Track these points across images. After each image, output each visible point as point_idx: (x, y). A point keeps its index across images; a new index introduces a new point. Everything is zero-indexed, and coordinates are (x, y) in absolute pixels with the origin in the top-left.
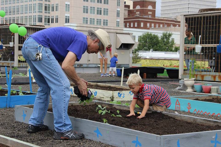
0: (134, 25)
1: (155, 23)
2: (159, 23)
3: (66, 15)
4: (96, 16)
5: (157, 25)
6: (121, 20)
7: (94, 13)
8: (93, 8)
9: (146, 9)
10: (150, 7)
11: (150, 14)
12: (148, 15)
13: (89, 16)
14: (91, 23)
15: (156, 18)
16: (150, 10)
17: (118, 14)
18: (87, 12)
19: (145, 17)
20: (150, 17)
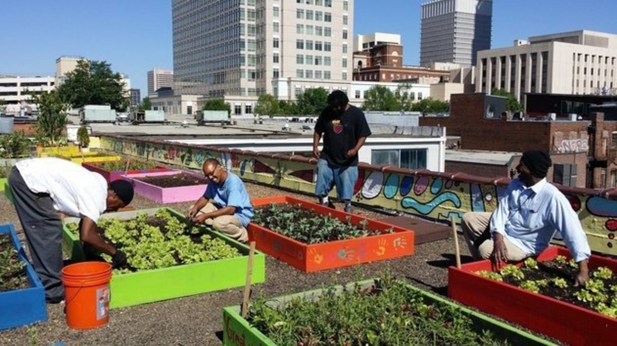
0: (373, 77)
1: (401, 74)
2: (407, 74)
4: (313, 68)
5: (404, 76)
6: (349, 71)
7: (312, 64)
8: (309, 58)
9: (390, 57)
10: (395, 54)
11: (395, 63)
12: (392, 63)
13: (305, 67)
14: (307, 77)
15: (404, 67)
16: (395, 58)
17: (345, 63)
18: (302, 63)
20: (395, 66)
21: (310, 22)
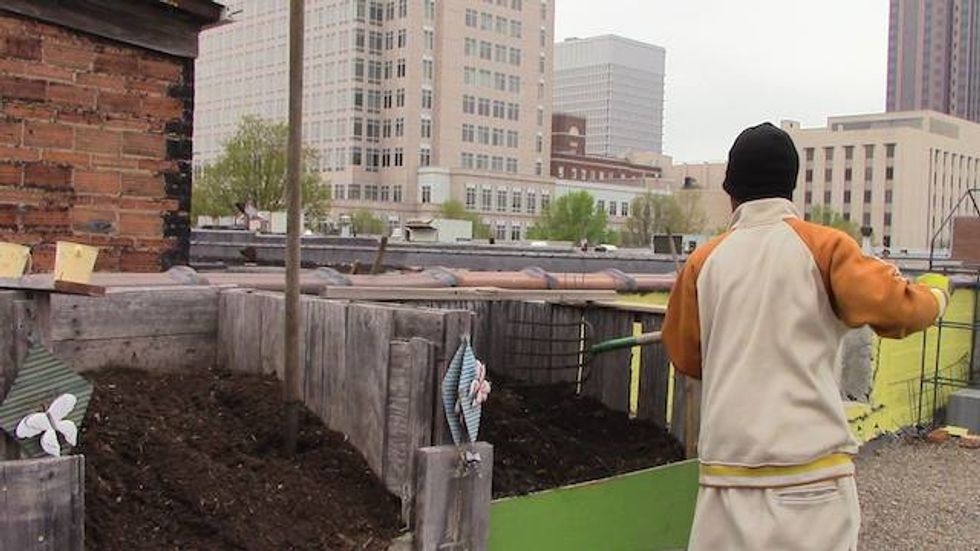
1: (588, 168)
2: (598, 169)
3: (423, 146)
4: (490, 150)
5: (593, 173)
6: (545, 159)
7: (487, 142)
9: (564, 136)
10: (574, 132)
11: (574, 148)
12: (570, 148)
13: (476, 148)
15: (587, 156)
16: (573, 138)
17: (539, 146)
18: (471, 140)
19: (564, 153)
20: (573, 153)
21: (485, 64)
